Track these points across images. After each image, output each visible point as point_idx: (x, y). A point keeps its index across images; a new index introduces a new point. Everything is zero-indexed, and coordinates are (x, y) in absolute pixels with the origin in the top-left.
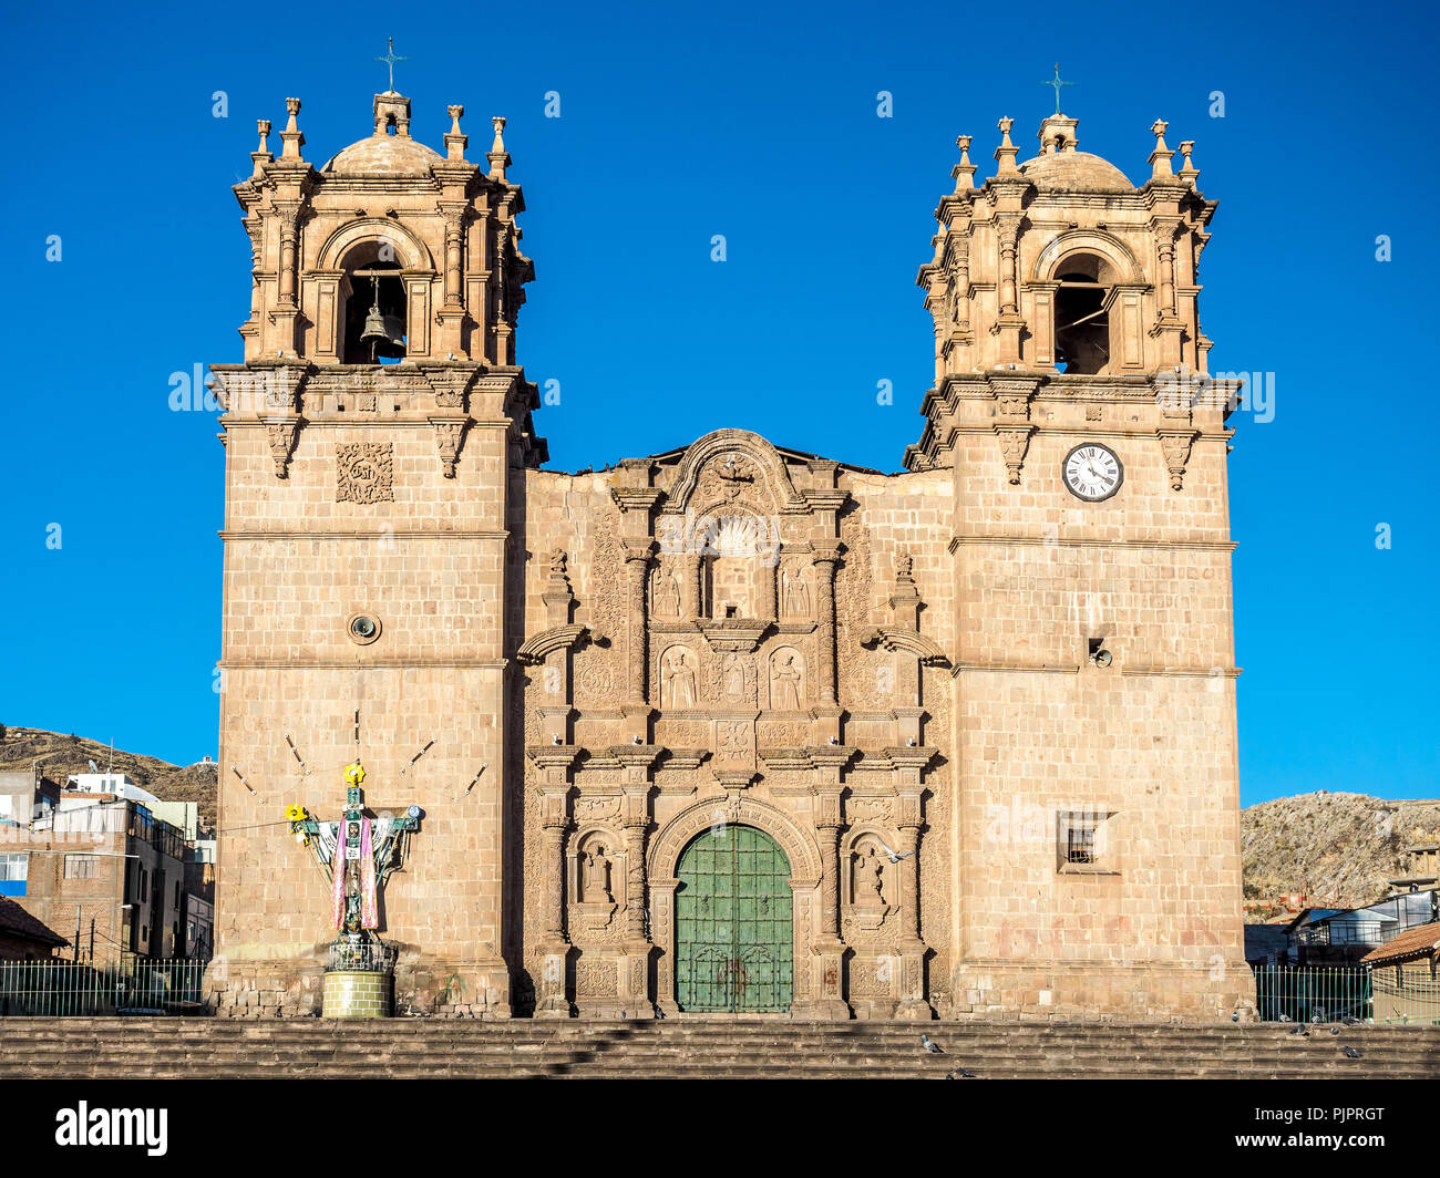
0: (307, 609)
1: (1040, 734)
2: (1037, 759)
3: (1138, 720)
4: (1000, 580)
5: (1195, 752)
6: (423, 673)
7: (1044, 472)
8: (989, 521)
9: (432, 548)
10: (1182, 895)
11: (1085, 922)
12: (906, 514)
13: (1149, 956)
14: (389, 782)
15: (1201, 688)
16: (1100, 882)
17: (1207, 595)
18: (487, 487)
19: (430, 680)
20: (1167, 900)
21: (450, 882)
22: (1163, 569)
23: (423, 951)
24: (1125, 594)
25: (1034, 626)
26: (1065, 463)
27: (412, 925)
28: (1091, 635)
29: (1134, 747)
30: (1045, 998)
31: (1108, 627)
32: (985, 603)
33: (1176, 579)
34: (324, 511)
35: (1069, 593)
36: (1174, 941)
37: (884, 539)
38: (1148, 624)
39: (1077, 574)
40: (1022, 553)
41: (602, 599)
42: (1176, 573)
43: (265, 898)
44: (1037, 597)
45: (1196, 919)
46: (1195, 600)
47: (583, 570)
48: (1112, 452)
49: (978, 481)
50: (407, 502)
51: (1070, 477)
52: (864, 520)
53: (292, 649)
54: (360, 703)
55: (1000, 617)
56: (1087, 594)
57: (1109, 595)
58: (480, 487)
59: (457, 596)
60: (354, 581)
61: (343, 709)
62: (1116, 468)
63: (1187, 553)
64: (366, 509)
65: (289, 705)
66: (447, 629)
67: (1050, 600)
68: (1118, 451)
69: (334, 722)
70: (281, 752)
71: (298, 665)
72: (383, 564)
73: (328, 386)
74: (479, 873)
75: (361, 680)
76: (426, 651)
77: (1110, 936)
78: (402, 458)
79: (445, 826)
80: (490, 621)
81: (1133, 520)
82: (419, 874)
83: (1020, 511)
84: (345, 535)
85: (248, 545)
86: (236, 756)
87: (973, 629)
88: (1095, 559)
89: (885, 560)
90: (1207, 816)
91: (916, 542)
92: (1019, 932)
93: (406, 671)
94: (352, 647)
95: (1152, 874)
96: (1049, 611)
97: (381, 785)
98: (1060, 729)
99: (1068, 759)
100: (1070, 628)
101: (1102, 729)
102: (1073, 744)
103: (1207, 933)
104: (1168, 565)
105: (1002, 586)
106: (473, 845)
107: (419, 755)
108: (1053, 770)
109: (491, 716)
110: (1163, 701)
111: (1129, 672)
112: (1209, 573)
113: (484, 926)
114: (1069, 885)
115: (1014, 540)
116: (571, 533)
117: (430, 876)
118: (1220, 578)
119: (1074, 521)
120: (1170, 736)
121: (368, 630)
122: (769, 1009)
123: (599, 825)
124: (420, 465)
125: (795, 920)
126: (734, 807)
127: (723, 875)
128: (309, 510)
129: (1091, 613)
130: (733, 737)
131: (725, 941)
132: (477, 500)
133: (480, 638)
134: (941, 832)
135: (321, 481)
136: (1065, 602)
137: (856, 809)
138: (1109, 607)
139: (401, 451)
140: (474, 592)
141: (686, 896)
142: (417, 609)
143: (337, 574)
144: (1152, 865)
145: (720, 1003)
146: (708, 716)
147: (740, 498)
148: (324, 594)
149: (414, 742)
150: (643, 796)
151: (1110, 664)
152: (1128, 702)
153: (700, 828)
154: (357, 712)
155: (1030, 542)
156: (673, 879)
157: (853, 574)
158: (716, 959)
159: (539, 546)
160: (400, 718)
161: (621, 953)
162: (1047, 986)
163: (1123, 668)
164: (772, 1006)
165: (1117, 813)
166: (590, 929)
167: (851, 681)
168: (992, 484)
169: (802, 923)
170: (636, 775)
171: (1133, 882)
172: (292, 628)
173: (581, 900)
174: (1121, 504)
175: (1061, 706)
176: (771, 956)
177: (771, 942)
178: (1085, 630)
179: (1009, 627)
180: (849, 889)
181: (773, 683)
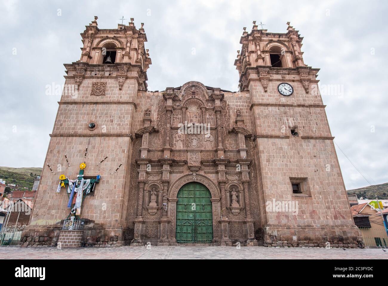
0: (78, 121)
1: (281, 155)
2: (281, 162)
3: (308, 151)
4: (265, 114)
5: (326, 160)
6: (107, 138)
7: (273, 89)
8: (260, 101)
9: (114, 106)
10: (331, 203)
11: (303, 212)
12: (238, 101)
13: (325, 223)
14: (93, 169)
15: (324, 142)
16: (306, 199)
17: (321, 118)
18: (130, 92)
19: (109, 140)
20: (327, 205)
21: (107, 199)
22: (308, 112)
23: (95, 222)
25: (275, 126)
26: (278, 87)
27: (93, 213)
28: (291, 129)
29: (308, 159)
30: (295, 238)
31: (295, 127)
32: (262, 120)
33: (312, 114)
34: (87, 97)
35: (284, 118)
36: (332, 218)
37: (233, 107)
38: (306, 126)
39: (285, 113)
40: (270, 108)
41: (159, 121)
42: (311, 113)
43: (49, 205)
44: (276, 119)
45: (337, 211)
46: (318, 119)
47: (155, 114)
48: (290, 85)
49: (257, 91)
50: (109, 95)
51: (280, 90)
52: (227, 103)
53: (72, 132)
54: (88, 146)
55: (266, 124)
56: (289, 118)
57: (295, 118)
58: (128, 92)
59: (119, 118)
60: (92, 114)
61: (82, 148)
62: (291, 88)
63: (313, 108)
64: (98, 97)
65: (68, 147)
66: (115, 126)
67: (279, 120)
68: (291, 85)
69: (80, 151)
70: (63, 160)
71: (72, 136)
72: (100, 110)
73: (93, 69)
75: (89, 140)
76: (109, 132)
77: (312, 217)
78: (109, 85)
79: (108, 182)
80: (127, 124)
81: (298, 100)
82: (98, 197)
83: (268, 98)
84: (91, 103)
85: (66, 105)
86: (49, 161)
87: (259, 127)
88: (289, 109)
89: (233, 112)
90: (334, 178)
91: (241, 108)
92: (283, 215)
93: (102, 138)
94: (88, 132)
95: (321, 197)
96: (279, 122)
97: (90, 169)
98: (287, 153)
99: (290, 162)
100: (286, 127)
101: (299, 154)
102: (291, 158)
103: (341, 216)
104: (309, 111)
105: (266, 116)
106: (115, 188)
107: (103, 161)
108: (286, 165)
109: (125, 150)
110: (314, 146)
111: (303, 138)
112: (320, 113)
113: (116, 214)
114: (296, 200)
115: (267, 105)
116: (152, 105)
117: (101, 197)
118: (323, 114)
119: (282, 100)
120: (318, 156)
121: (93, 126)
122: (205, 242)
123: (155, 182)
124: (113, 87)
125: (213, 212)
126: (194, 177)
127: (191, 197)
128: (83, 97)
129: (291, 123)
130: (194, 157)
131: (192, 219)
132: (127, 95)
133: (124, 129)
134: (255, 185)
135: (87, 91)
136: (283, 120)
137: (230, 178)
138: (295, 121)
139: (109, 84)
140: (124, 117)
141: (180, 204)
142: (108, 121)
143: (87, 113)
144: (320, 194)
145: (190, 240)
146: (187, 151)
147: (196, 97)
148: (83, 118)
149: (102, 157)
150: (168, 173)
151: (298, 136)
152: (304, 146)
153: (184, 183)
154: (87, 149)
155: (272, 105)
156: (176, 199)
157: (225, 115)
158: (189, 225)
159: (144, 108)
160: (99, 150)
161: (160, 223)
162: (295, 234)
163: (302, 137)
164: (206, 241)
165: (307, 178)
166: (150, 215)
167: (226, 142)
168: (260, 92)
169: (215, 213)
170: (166, 167)
171: (316, 199)
172: (73, 126)
173: (148, 206)
174: (294, 97)
175: (286, 147)
176: (206, 224)
177: (206, 219)
178: (289, 127)
179: (269, 126)
180: (229, 202)
181: (205, 143)
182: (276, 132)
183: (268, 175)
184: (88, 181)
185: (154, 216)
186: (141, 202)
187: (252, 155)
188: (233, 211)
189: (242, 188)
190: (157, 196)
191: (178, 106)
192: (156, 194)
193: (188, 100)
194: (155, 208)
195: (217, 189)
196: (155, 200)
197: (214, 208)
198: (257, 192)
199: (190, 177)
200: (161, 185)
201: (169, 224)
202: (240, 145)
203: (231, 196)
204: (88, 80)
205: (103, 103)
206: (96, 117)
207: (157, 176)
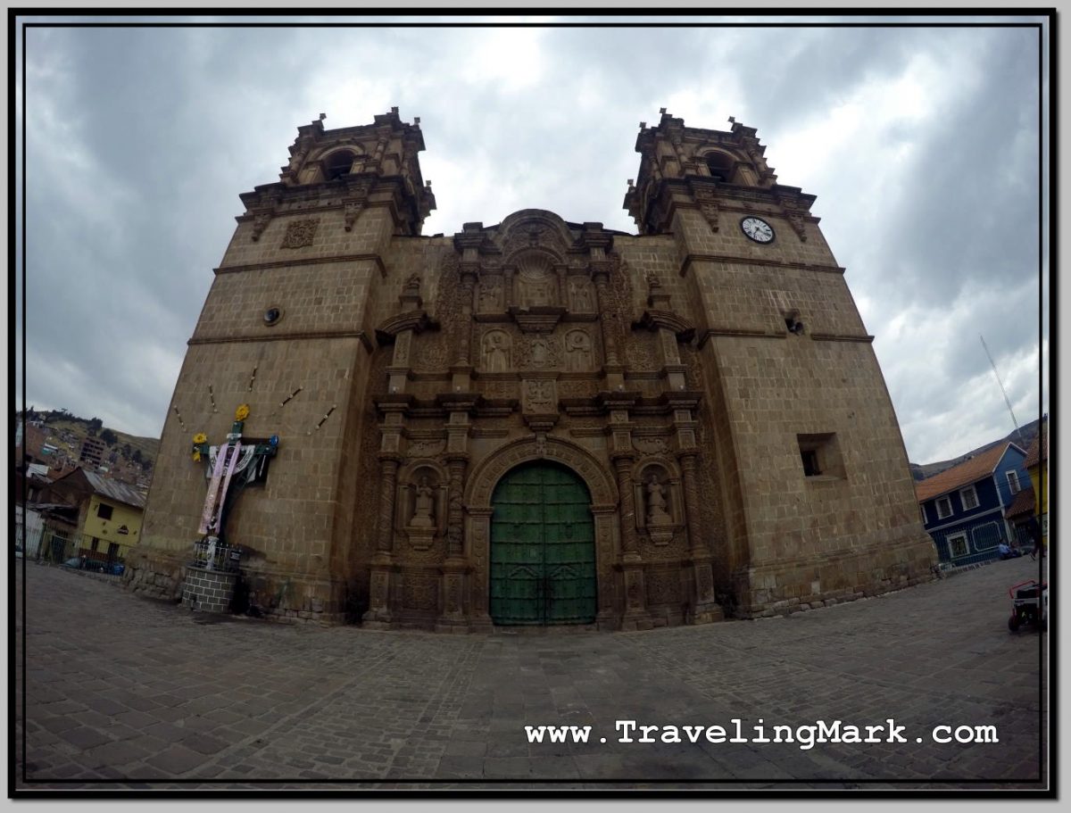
0: (245, 307)
1: (773, 378)
2: (776, 396)
3: (829, 368)
4: (723, 281)
5: (866, 389)
6: (303, 343)
7: (731, 227)
8: (707, 250)
9: (329, 268)
10: (884, 489)
11: (831, 520)
12: (649, 256)
13: (874, 538)
14: (264, 420)
15: (857, 348)
16: (835, 486)
17: (840, 295)
18: (371, 234)
19: (307, 347)
20: (877, 494)
21: (295, 500)
22: (813, 280)
23: (269, 557)
24: (798, 292)
25: (751, 309)
26: (741, 224)
27: (262, 534)
28: (786, 315)
29: (832, 387)
30: (816, 587)
31: (794, 313)
32: (717, 293)
33: (822, 286)
34: (272, 254)
35: (767, 291)
37: (638, 268)
38: (816, 310)
39: (767, 280)
40: (732, 268)
41: (443, 303)
42: (821, 283)
43: (172, 502)
44: (748, 291)
45: (895, 506)
46: (835, 297)
49: (694, 229)
50: (320, 245)
51: (745, 230)
52: (623, 258)
53: (229, 332)
54: (259, 363)
55: (729, 303)
56: (777, 291)
57: (789, 292)
58: (367, 234)
59: (338, 293)
60: (277, 289)
61: (246, 368)
62: (770, 229)
63: (822, 273)
64: (295, 252)
65: (217, 366)
66: (326, 313)
67: (757, 294)
68: (767, 222)
69: (240, 376)
70: (205, 396)
71: (229, 340)
72: (296, 278)
73: (297, 197)
74: (318, 495)
75: (263, 348)
76: (309, 327)
77: (849, 529)
78: (324, 225)
79: (297, 454)
80: (356, 307)
81: (788, 254)
82: (273, 492)
83: (723, 245)
84: (279, 264)
85: (227, 275)
86: (180, 398)
87: (712, 309)
88: (775, 272)
89: (640, 278)
90: (884, 430)
91: (658, 270)
93: (292, 342)
94: (265, 329)
95: (865, 477)
97: (259, 421)
98: (785, 375)
99: (796, 396)
100: (773, 310)
101: (811, 375)
102: (796, 385)
103: (903, 516)
104: (815, 278)
105: (724, 285)
106: (315, 471)
107: (289, 399)
108: (788, 404)
109: (345, 371)
110: (840, 357)
111: (817, 337)
112: (837, 284)
113: (316, 541)
115: (724, 260)
117: (281, 495)
119: (756, 252)
120: (850, 379)
121: (274, 316)
122: (576, 621)
123: (428, 462)
124: (333, 227)
125: (597, 541)
126: (541, 446)
127: (533, 504)
128: (264, 254)
129: (783, 302)
130: (539, 391)
131: (536, 562)
132: (363, 241)
133: (347, 318)
134: (710, 461)
135: (275, 241)
136: (766, 295)
137: (643, 446)
138: (792, 299)
139: (324, 222)
140: (349, 291)
141: (501, 523)
142: (310, 303)
143: (268, 287)
144: (862, 469)
145: (532, 617)
146: (519, 377)
147: (540, 245)
148: (257, 298)
149: (287, 389)
150: (463, 436)
151: (803, 333)
152: (820, 359)
153: (512, 464)
154: (255, 370)
155: (735, 260)
156: (488, 507)
157: (620, 288)
158: (528, 577)
159: (404, 274)
160: (282, 374)
161: (441, 572)
162: (816, 578)
163: (812, 335)
164: (579, 618)
165: (834, 433)
166: (416, 550)
167: (628, 352)
168: (703, 231)
169: (603, 544)
170: (459, 420)
171: (855, 484)
172: (234, 319)
173: (409, 524)
174: (778, 246)
175: (782, 359)
176: (578, 574)
177: (576, 561)
178: (782, 312)
179: (736, 309)
180: (641, 513)
181: (569, 355)
182: (754, 323)
183: (747, 431)
184: (251, 449)
185: (426, 553)
186: (386, 515)
187: (698, 385)
188: (655, 535)
189: (678, 473)
190: (435, 499)
191: (493, 265)
192: (429, 493)
193: (519, 252)
194: (427, 533)
195: (608, 478)
196: (429, 511)
197: (599, 532)
198: (716, 480)
199: (528, 448)
200: (446, 469)
201: (469, 576)
202: (666, 357)
203: (647, 496)
204: (282, 219)
205: (305, 262)
206: (285, 296)
207: (434, 445)
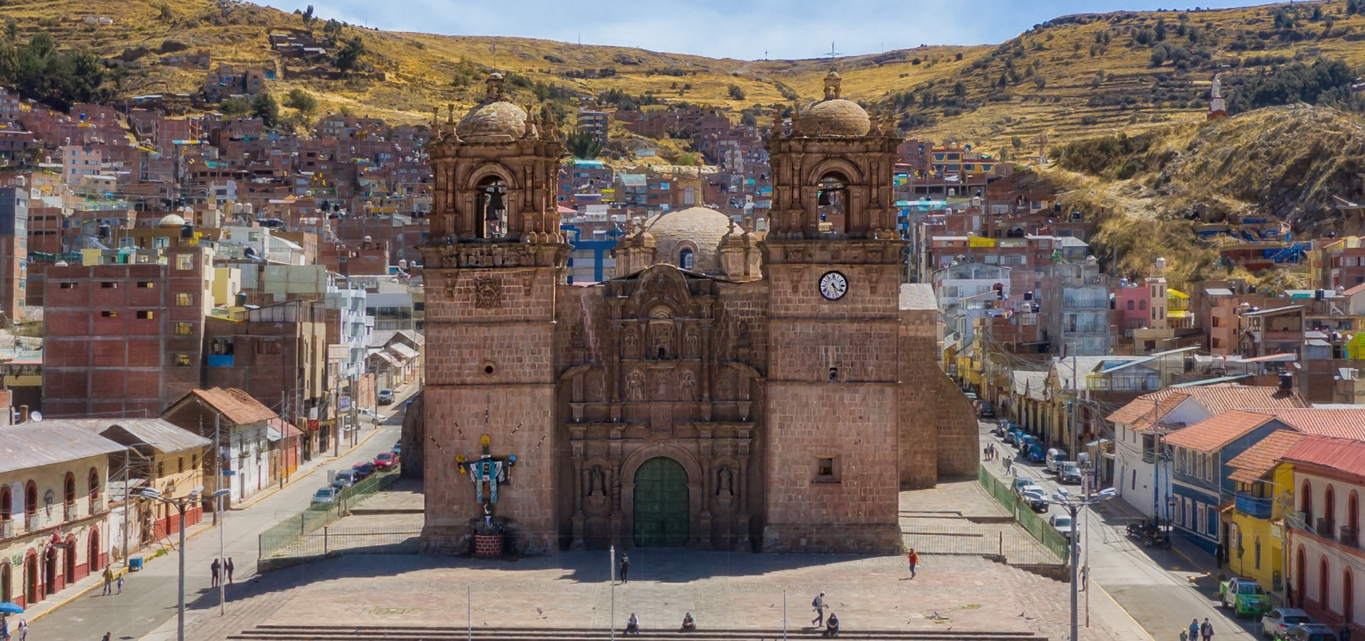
0: (463, 361)
1: (805, 416)
2: (803, 428)
3: (851, 408)
4: (788, 340)
5: (878, 424)
6: (516, 390)
7: (810, 286)
8: (783, 310)
9: (519, 330)
10: (870, 492)
11: (823, 506)
12: (746, 303)
13: (853, 521)
14: (502, 444)
15: (882, 392)
16: (832, 487)
17: (887, 346)
18: (545, 300)
19: (520, 393)
20: (863, 495)
21: (530, 490)
22: (866, 332)
23: (519, 521)
24: (847, 346)
25: (803, 365)
26: (820, 281)
27: (514, 509)
28: (831, 367)
29: (849, 422)
30: (803, 542)
32: (780, 352)
33: (872, 338)
34: (470, 313)
35: (820, 347)
36: (865, 515)
37: (735, 316)
38: (858, 361)
39: (825, 337)
40: (799, 327)
42: (873, 333)
44: (805, 349)
45: (876, 504)
46: (880, 348)
48: (843, 275)
49: (778, 291)
50: (509, 307)
51: (823, 288)
52: (725, 306)
53: (456, 380)
54: (488, 405)
55: (788, 359)
56: (829, 347)
57: (840, 347)
58: (542, 300)
59: (532, 353)
60: (484, 347)
61: (479, 409)
62: (845, 283)
63: (878, 324)
64: (489, 311)
65: (456, 407)
66: (527, 370)
67: (811, 350)
68: (846, 274)
69: (476, 415)
70: (453, 430)
71: (459, 386)
72: (498, 338)
74: (544, 486)
75: (488, 392)
76: (518, 379)
77: (835, 512)
78: (505, 285)
79: (528, 464)
80: (547, 365)
81: (853, 308)
82: (516, 486)
83: (798, 305)
84: (479, 323)
85: (436, 330)
86: (432, 431)
87: (774, 365)
88: (833, 329)
89: (735, 325)
91: (750, 317)
92: (792, 510)
93: (508, 389)
94: (484, 378)
95: (855, 483)
96: (811, 356)
97: (498, 445)
98: (814, 413)
99: (818, 428)
100: (821, 363)
101: (834, 413)
102: (820, 420)
103: (881, 510)
104: (869, 331)
105: (788, 344)
106: (540, 472)
107: (516, 430)
108: (810, 433)
110: (864, 399)
111: (847, 383)
112: (888, 335)
114: (817, 488)
115: (795, 319)
117: (521, 487)
118: (893, 337)
119: (823, 309)
120: (867, 416)
121: (490, 370)
122: (677, 545)
123: (599, 461)
124: (514, 290)
126: (661, 449)
127: (656, 480)
128: (463, 311)
129: (831, 356)
130: (661, 415)
131: (658, 512)
132: (540, 306)
133: (542, 374)
134: (760, 460)
135: (468, 298)
136: (818, 351)
138: (840, 353)
139: (505, 282)
140: (540, 352)
141: (639, 491)
142: (513, 360)
143: (476, 343)
144: (856, 478)
145: (655, 542)
146: (650, 404)
148: (471, 354)
149: (513, 424)
150: (618, 444)
151: (840, 380)
152: (847, 401)
153: (645, 459)
154: (486, 410)
155: (804, 319)
156: (632, 482)
157: (719, 335)
158: (653, 520)
159: (570, 321)
160: (506, 412)
162: (805, 537)
163: (846, 381)
165: (842, 456)
166: (594, 508)
167: (718, 386)
168: (785, 293)
169: (693, 504)
171: (847, 486)
172: (457, 370)
173: (590, 495)
174: (847, 301)
175: (815, 402)
176: (679, 519)
178: (828, 365)
179: (791, 364)
180: (715, 489)
181: (681, 388)
182: (803, 375)
183: (778, 449)
184: (500, 464)
185: (600, 510)
186: (578, 491)
187: (761, 410)
188: (721, 501)
189: (737, 466)
190: (603, 478)
194: (600, 499)
195: (697, 467)
196: (600, 487)
198: (762, 472)
199: (654, 449)
200: (609, 462)
201: (623, 520)
202: (740, 393)
203: (719, 478)
204: (466, 275)
205: (501, 323)
206: (493, 353)
207: (601, 448)
